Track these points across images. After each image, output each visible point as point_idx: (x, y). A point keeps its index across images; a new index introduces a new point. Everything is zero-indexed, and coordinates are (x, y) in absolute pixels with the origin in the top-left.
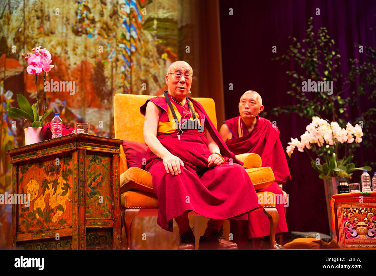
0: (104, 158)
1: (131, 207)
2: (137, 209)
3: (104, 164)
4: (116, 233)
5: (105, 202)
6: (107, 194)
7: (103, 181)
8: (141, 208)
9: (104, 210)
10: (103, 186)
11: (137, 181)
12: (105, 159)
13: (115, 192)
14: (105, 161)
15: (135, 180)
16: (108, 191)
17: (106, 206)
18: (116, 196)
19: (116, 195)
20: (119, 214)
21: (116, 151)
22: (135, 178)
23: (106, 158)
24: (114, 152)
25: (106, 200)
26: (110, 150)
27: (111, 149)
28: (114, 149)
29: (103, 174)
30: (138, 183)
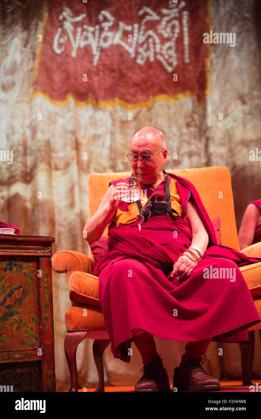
0: (26, 264)
1: (74, 329)
2: (83, 331)
3: (26, 271)
4: (46, 368)
5: (29, 325)
6: (32, 314)
7: (25, 297)
8: (88, 331)
9: (28, 337)
10: (26, 303)
11: (80, 292)
12: (28, 265)
13: (44, 309)
14: (29, 267)
15: (77, 290)
16: (33, 309)
17: (30, 332)
18: (46, 315)
19: (46, 313)
20: (51, 341)
21: (44, 253)
22: (77, 288)
23: (30, 264)
24: (43, 254)
25: (30, 321)
26: (35, 252)
27: (36, 250)
28: (41, 250)
29: (26, 286)
30: (81, 294)
